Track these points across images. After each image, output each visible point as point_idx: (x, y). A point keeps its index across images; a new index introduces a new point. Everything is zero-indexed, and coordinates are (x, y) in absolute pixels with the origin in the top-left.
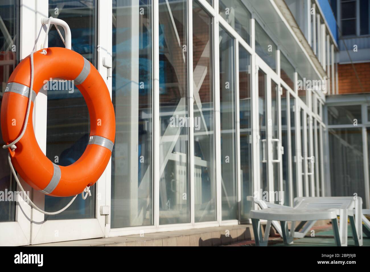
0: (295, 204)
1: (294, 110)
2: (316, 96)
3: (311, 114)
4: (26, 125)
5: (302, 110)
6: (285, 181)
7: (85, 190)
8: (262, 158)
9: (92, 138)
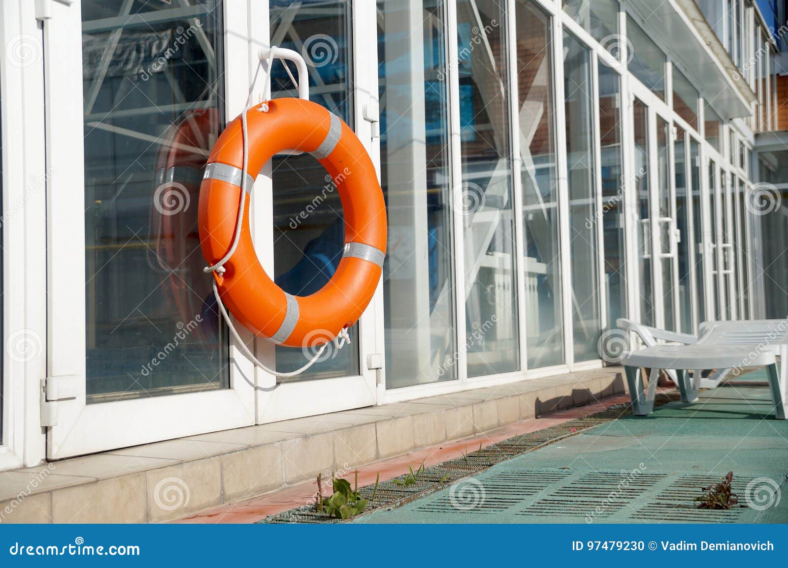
0: (701, 333)
1: (698, 164)
2: (737, 136)
3: (728, 168)
4: (239, 234)
5: (712, 163)
6: (683, 287)
7: (340, 335)
8: (642, 250)
9: (349, 247)
